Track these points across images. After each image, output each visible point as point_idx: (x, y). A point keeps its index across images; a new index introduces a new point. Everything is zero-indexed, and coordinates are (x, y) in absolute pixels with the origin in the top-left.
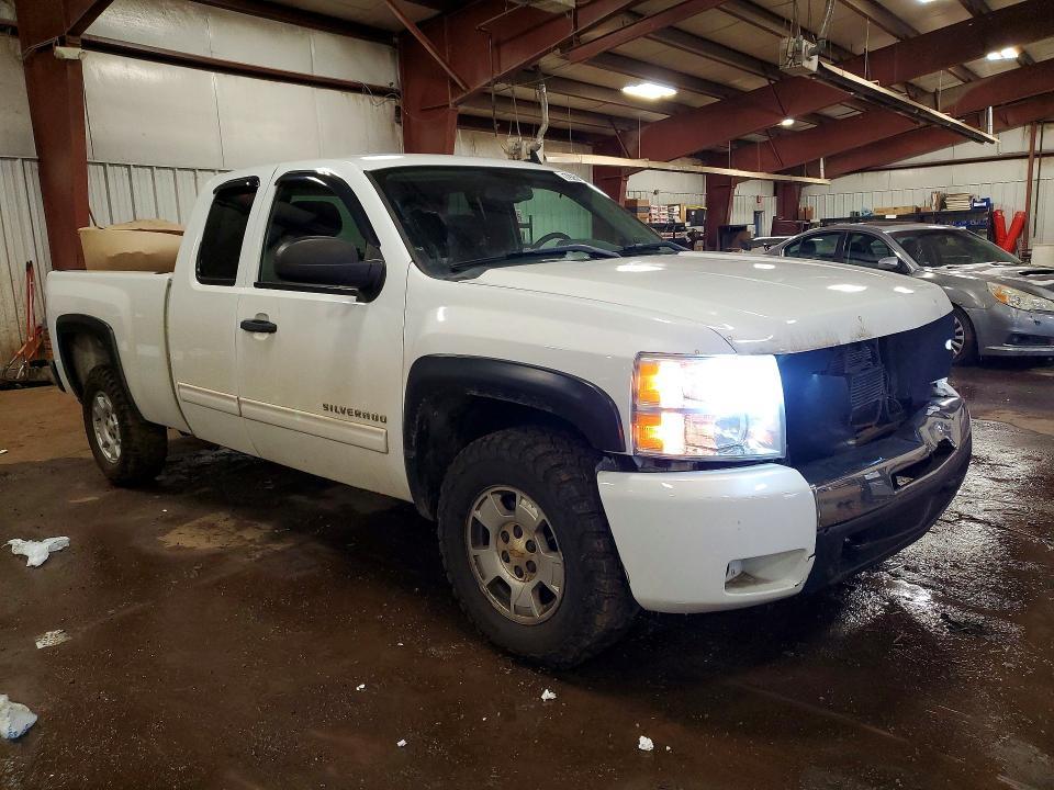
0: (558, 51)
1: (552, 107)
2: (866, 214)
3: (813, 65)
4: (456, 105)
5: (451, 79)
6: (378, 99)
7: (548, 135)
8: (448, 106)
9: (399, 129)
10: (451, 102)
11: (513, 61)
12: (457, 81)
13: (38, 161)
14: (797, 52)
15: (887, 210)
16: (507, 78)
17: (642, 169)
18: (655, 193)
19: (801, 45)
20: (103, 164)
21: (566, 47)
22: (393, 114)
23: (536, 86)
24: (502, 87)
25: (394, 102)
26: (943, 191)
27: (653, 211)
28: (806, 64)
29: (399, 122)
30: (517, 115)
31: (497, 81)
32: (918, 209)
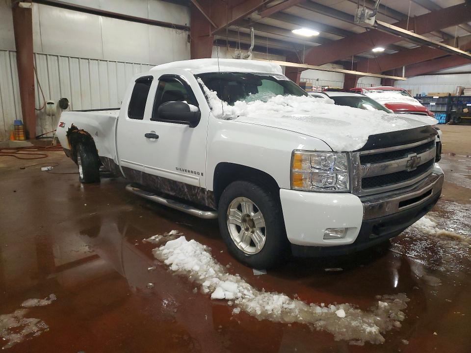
0: (257, 12)
1: (256, 37)
2: (424, 96)
3: (372, 22)
4: (213, 35)
5: (211, 24)
6: (180, 31)
7: (254, 50)
8: (209, 35)
9: (189, 44)
10: (211, 33)
11: (237, 15)
12: (214, 25)
13: (16, 52)
14: (363, 15)
15: (435, 94)
16: (235, 23)
17: (308, 69)
18: (317, 80)
19: (364, 12)
20: (46, 55)
21: (260, 10)
22: (187, 38)
23: (249, 27)
24: (233, 27)
25: (187, 33)
26: (463, 86)
27: (314, 88)
28: (367, 21)
29: (189, 42)
30: (239, 40)
31: (230, 25)
32: (450, 94)
